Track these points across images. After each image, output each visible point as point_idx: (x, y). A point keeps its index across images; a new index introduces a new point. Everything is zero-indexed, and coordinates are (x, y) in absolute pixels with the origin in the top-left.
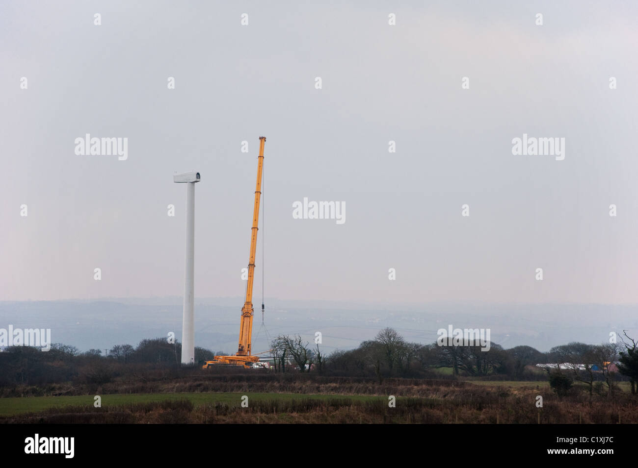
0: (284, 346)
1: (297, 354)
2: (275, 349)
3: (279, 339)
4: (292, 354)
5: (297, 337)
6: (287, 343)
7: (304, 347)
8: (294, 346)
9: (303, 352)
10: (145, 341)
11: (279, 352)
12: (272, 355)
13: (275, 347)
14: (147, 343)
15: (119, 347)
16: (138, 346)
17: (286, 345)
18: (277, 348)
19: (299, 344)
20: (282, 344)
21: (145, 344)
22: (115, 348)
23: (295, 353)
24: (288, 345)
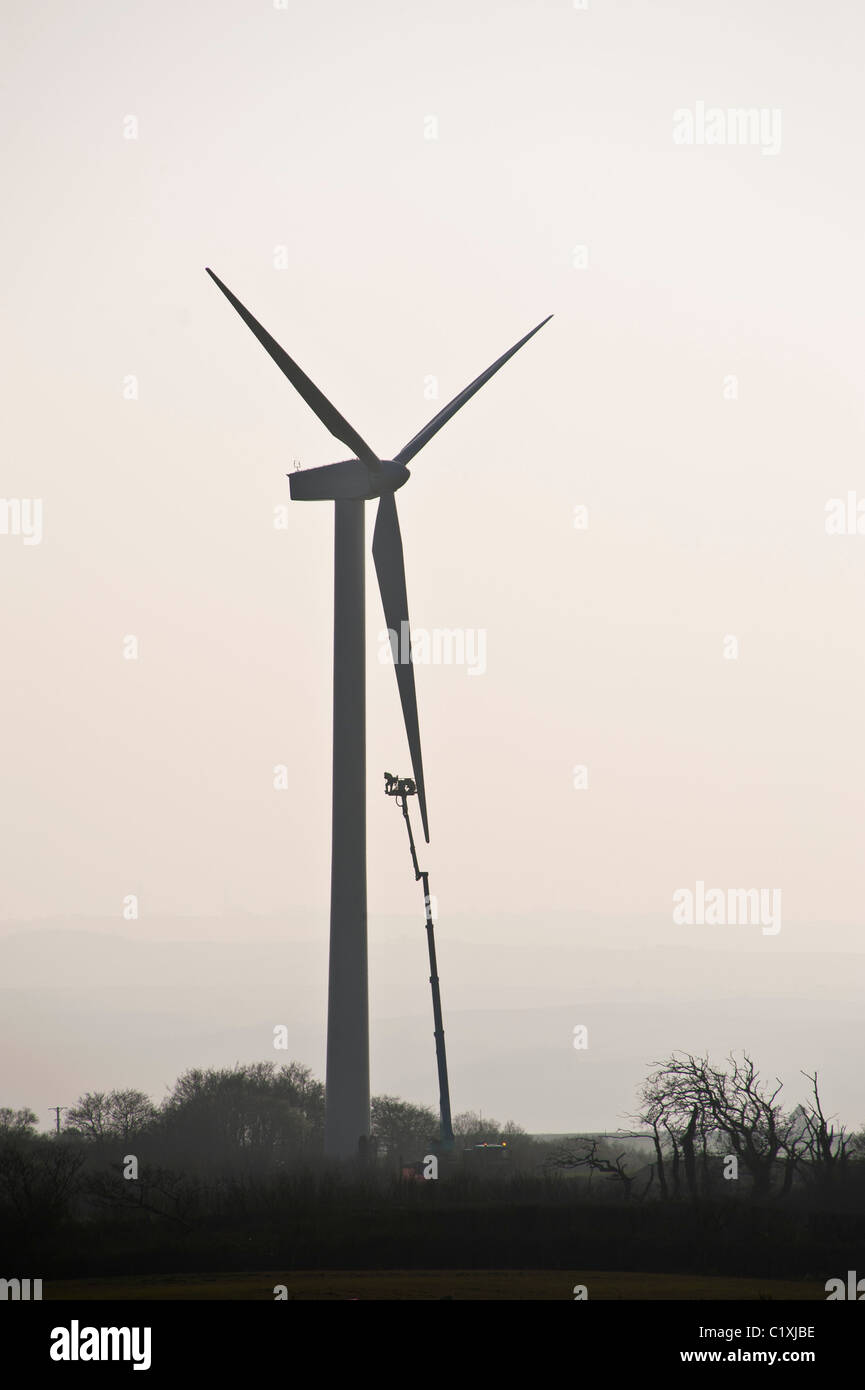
0: (691, 1099)
1: (741, 1125)
2: (659, 1107)
3: (675, 1070)
4: (724, 1127)
5: (741, 1064)
6: (702, 1085)
7: (767, 1102)
8: (729, 1095)
9: (764, 1119)
10: (196, 1076)
11: (673, 1119)
12: (649, 1128)
13: (659, 1099)
14: (202, 1083)
15: (99, 1099)
16: (170, 1095)
17: (699, 1091)
18: (665, 1101)
19: (747, 1090)
20: (686, 1087)
21: (197, 1087)
22: (87, 1105)
23: (733, 1123)
24: (710, 1092)
